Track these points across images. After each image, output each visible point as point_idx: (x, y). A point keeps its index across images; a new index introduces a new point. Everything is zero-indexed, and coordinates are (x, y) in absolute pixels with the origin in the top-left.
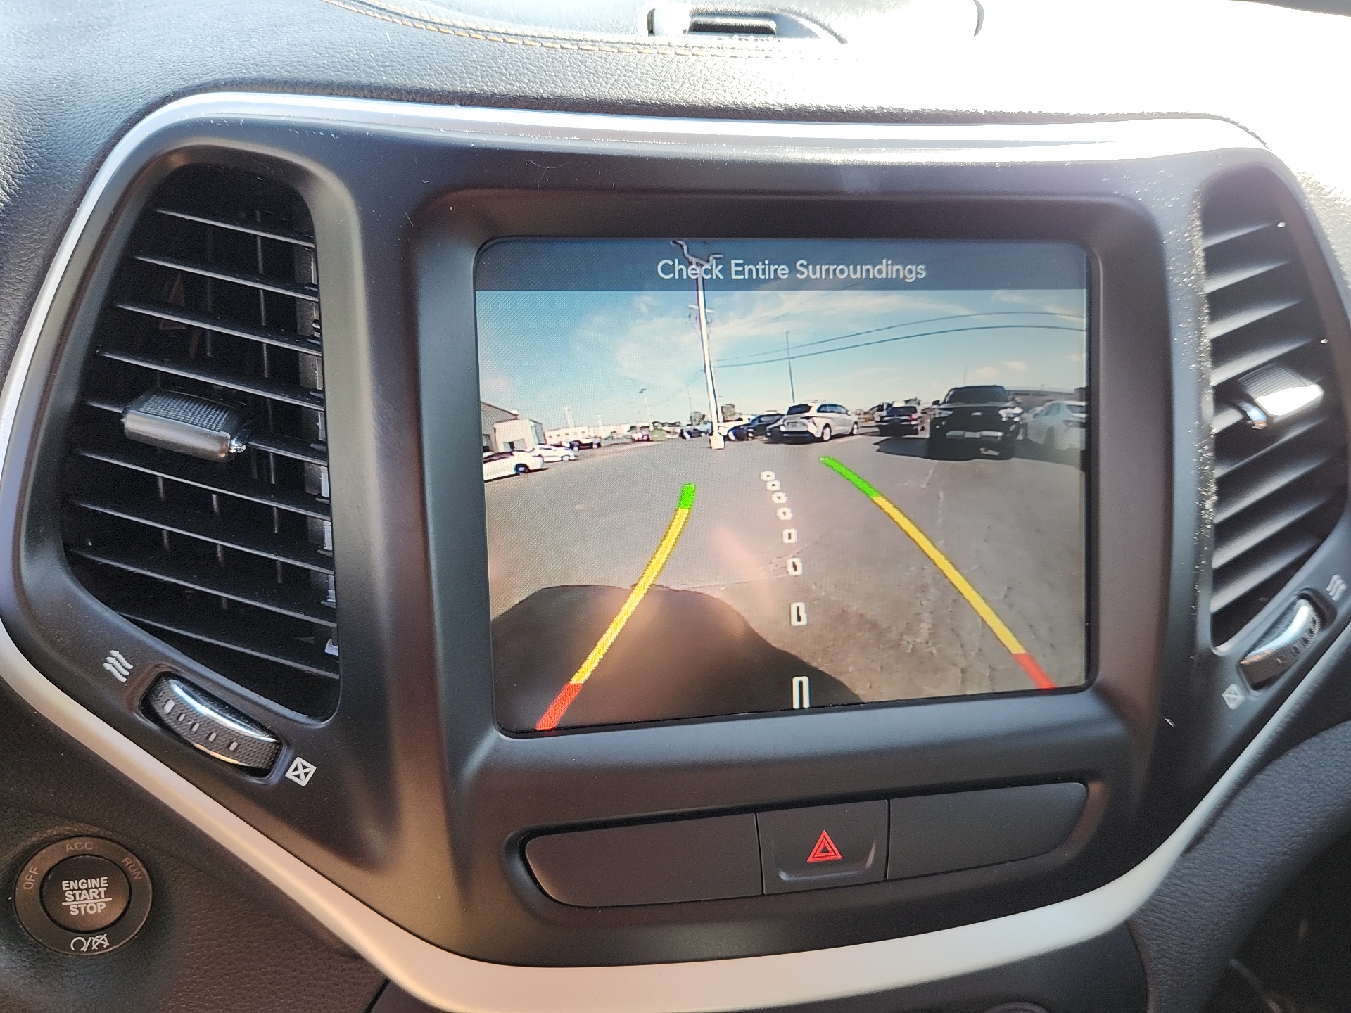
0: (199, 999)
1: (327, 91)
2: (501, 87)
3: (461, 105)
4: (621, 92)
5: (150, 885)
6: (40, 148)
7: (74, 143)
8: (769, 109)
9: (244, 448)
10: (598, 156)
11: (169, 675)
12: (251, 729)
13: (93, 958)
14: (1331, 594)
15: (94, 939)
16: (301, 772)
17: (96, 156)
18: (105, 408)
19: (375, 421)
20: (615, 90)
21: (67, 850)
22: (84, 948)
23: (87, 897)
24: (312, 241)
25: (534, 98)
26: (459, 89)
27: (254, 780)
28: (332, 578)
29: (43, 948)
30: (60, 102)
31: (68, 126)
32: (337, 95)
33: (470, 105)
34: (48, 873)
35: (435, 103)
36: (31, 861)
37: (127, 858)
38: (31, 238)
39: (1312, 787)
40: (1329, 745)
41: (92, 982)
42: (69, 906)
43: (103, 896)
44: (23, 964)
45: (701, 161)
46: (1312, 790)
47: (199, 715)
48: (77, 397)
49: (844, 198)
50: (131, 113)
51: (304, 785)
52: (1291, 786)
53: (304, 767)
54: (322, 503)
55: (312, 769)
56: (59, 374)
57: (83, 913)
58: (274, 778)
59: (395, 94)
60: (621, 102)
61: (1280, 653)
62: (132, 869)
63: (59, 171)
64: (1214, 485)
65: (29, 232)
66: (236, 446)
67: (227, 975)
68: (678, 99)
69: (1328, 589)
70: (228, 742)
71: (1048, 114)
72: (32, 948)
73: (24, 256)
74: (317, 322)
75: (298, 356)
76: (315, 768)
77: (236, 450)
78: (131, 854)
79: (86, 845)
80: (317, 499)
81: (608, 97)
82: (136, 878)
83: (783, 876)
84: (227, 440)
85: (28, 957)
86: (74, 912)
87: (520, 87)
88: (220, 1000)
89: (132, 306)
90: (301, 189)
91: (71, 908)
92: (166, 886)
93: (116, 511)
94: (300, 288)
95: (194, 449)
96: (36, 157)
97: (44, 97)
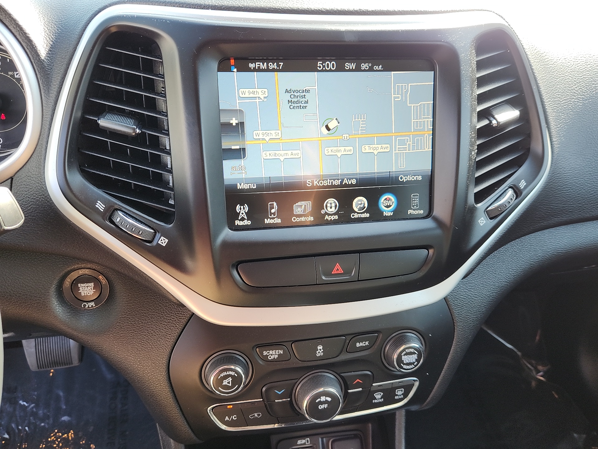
0: (127, 323)
1: (164, 4)
2: (225, 3)
3: (212, 10)
4: (267, 4)
5: (108, 286)
6: (61, 24)
7: (74, 22)
8: (320, 10)
9: (140, 132)
10: (259, 28)
11: (117, 210)
12: (146, 227)
13: (89, 310)
14: (520, 187)
15: (90, 304)
16: (163, 241)
17: (82, 28)
18: (91, 118)
19: (186, 122)
20: (265, 3)
21: (80, 273)
22: (87, 307)
23: (87, 289)
24: (161, 59)
25: (237, 7)
26: (210, 3)
27: (148, 244)
28: (171, 177)
29: (73, 306)
30: (66, 6)
31: (70, 16)
32: (167, 6)
33: (214, 9)
34: (74, 281)
35: (202, 9)
36: (68, 277)
37: (100, 276)
38: (61, 57)
39: (517, 259)
40: (524, 244)
41: (90, 318)
42: (81, 292)
43: (92, 289)
44: (67, 311)
45: (295, 30)
46: (518, 260)
47: (129, 222)
48: (82, 114)
49: (346, 43)
50: (94, 12)
51: (164, 246)
52: (510, 258)
53: (164, 240)
54: (167, 151)
55: (167, 241)
56: (75, 106)
57: (86, 295)
58: (154, 243)
59: (188, 6)
60: (267, 8)
61: (499, 206)
62: (102, 280)
63: (69, 33)
64: (476, 147)
65: (60, 55)
66: (138, 131)
67: (136, 315)
68: (287, 7)
69: (520, 185)
70: (139, 231)
71: (421, 11)
72: (69, 306)
73: (59, 64)
74: (163, 88)
75: (155, 100)
76: (168, 240)
77: (138, 132)
78: (101, 275)
79: (87, 272)
80: (165, 150)
81: (263, 6)
82: (103, 283)
83: (324, 278)
84: (135, 129)
85: (68, 309)
86: (83, 294)
87: (232, 3)
88: (134, 323)
89: (99, 82)
90: (157, 41)
91: (82, 293)
92: (114, 285)
93: (96, 154)
94: (157, 75)
95: (124, 132)
96: (60, 27)
97: (59, 5)
